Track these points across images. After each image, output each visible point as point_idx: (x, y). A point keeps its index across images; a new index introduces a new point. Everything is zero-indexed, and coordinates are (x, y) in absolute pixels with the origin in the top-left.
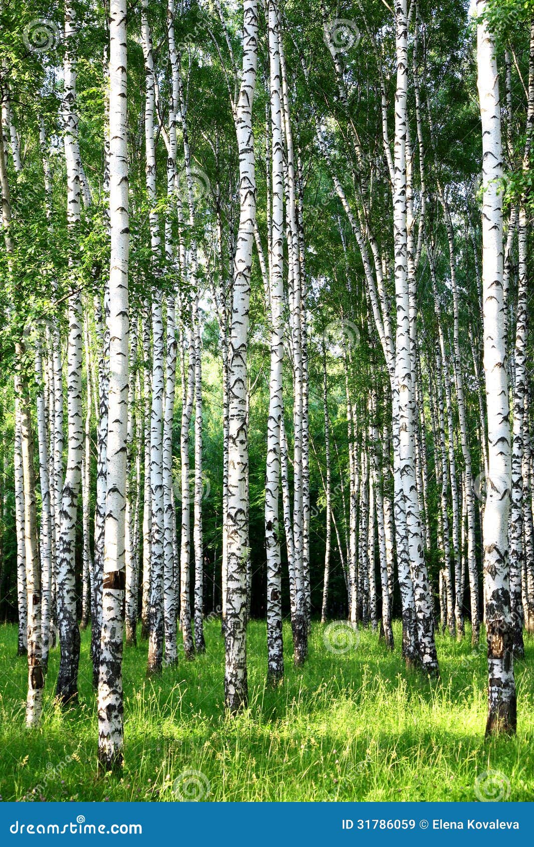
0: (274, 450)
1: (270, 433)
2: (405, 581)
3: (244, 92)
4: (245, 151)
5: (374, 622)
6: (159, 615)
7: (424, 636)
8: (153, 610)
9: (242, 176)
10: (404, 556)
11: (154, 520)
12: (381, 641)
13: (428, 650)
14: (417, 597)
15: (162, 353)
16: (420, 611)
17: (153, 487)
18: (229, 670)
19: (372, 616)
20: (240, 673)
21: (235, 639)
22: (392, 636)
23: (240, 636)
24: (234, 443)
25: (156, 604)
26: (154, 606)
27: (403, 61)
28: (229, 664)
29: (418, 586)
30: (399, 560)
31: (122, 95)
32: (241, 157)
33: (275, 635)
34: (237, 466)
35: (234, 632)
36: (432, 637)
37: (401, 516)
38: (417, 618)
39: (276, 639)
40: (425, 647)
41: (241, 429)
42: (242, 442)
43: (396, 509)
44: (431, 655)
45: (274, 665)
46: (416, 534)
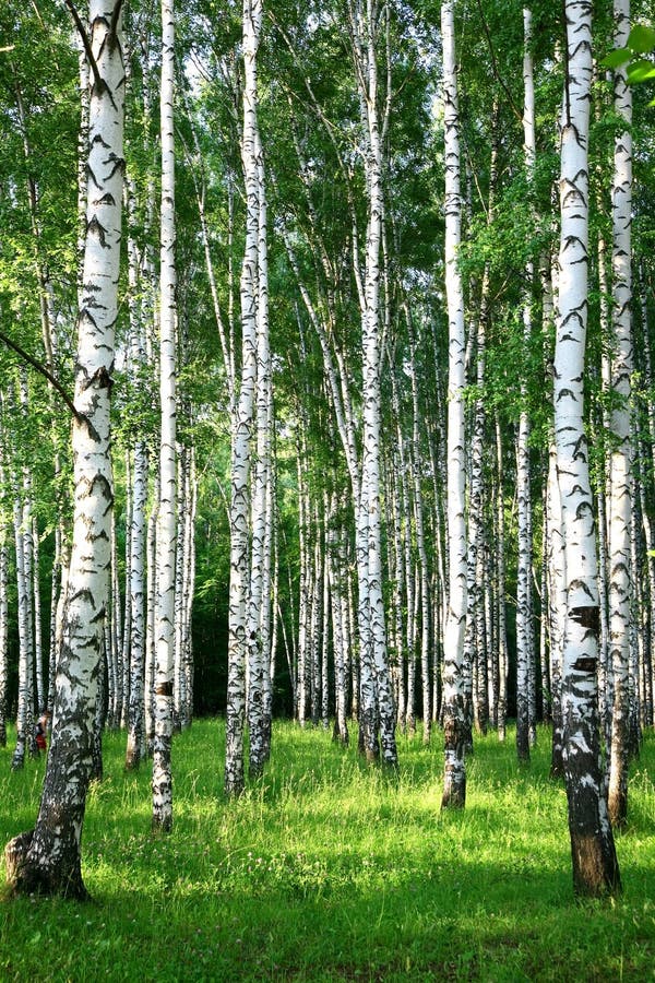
0: (259, 568)
1: (254, 552)
2: (368, 683)
3: (248, 266)
4: (247, 317)
5: (326, 720)
6: (138, 714)
7: (386, 733)
8: (133, 709)
9: (245, 339)
10: (367, 660)
11: (134, 625)
12: (335, 738)
13: (389, 746)
14: (381, 699)
15: (142, 466)
16: (383, 711)
17: (133, 594)
18: (229, 761)
19: (324, 714)
20: (239, 763)
21: (235, 735)
22: (347, 734)
23: (239, 733)
24: (236, 569)
25: (135, 704)
26: (133, 706)
27: (377, 209)
28: (230, 755)
29: (381, 689)
30: (362, 664)
31: (171, 307)
32: (244, 322)
33: (256, 733)
34: (238, 590)
35: (234, 729)
36: (393, 734)
37: (365, 623)
38: (380, 718)
39: (257, 736)
40: (386, 743)
41: (242, 558)
42: (243, 569)
43: (360, 617)
44: (391, 750)
45: (255, 758)
46: (381, 642)
